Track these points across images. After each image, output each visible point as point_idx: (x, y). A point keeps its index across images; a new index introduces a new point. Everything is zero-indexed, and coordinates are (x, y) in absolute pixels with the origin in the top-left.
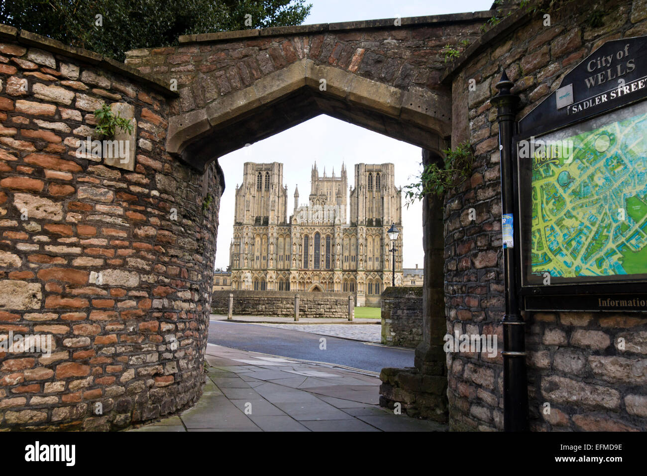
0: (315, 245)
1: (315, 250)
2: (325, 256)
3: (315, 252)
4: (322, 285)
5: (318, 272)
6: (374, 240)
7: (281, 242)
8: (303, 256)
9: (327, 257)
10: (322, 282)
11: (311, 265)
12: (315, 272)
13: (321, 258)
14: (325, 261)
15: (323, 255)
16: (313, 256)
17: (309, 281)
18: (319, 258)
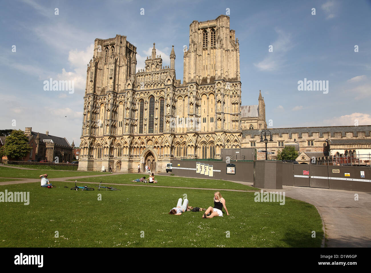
0: (150, 109)
1: (150, 115)
2: (159, 119)
3: (150, 116)
4: (155, 149)
5: (151, 137)
6: (208, 99)
7: (121, 109)
8: (139, 121)
9: (161, 121)
10: (155, 147)
11: (146, 129)
12: (148, 137)
13: (155, 122)
14: (159, 125)
15: (157, 119)
16: (148, 120)
17: (143, 146)
18: (153, 122)
